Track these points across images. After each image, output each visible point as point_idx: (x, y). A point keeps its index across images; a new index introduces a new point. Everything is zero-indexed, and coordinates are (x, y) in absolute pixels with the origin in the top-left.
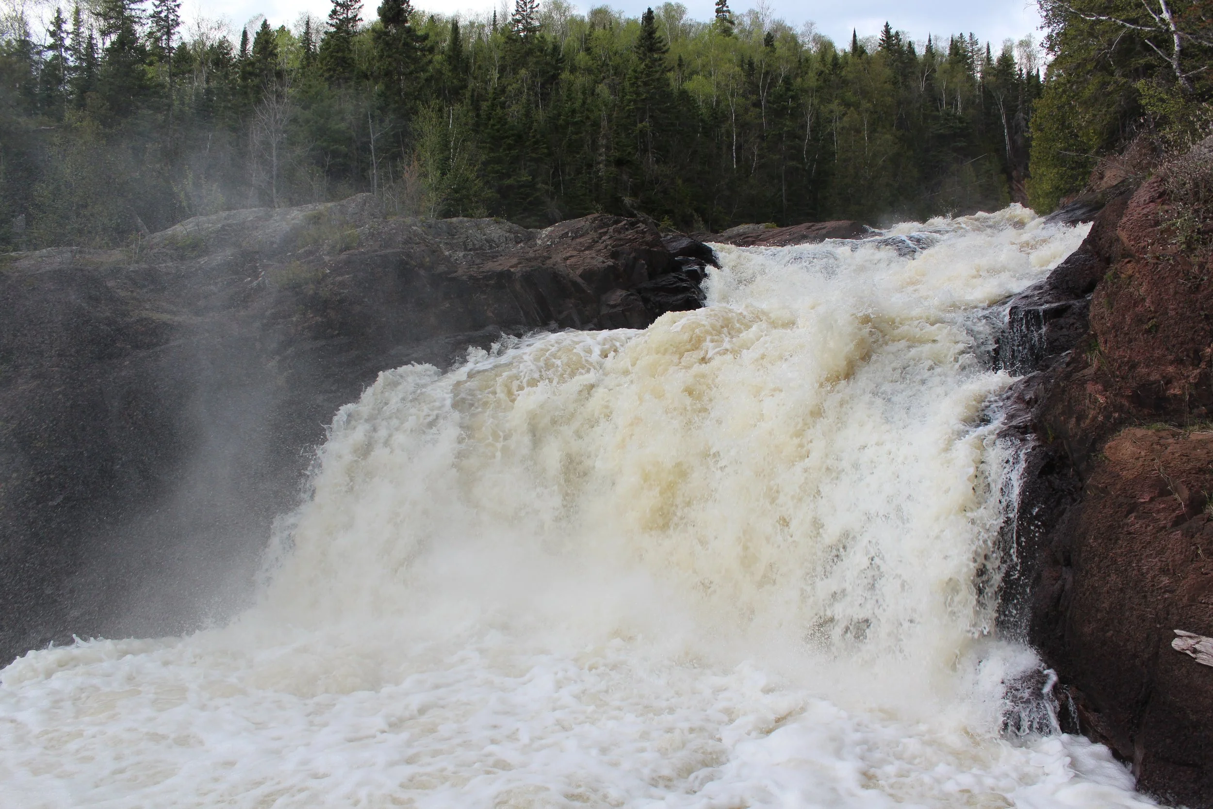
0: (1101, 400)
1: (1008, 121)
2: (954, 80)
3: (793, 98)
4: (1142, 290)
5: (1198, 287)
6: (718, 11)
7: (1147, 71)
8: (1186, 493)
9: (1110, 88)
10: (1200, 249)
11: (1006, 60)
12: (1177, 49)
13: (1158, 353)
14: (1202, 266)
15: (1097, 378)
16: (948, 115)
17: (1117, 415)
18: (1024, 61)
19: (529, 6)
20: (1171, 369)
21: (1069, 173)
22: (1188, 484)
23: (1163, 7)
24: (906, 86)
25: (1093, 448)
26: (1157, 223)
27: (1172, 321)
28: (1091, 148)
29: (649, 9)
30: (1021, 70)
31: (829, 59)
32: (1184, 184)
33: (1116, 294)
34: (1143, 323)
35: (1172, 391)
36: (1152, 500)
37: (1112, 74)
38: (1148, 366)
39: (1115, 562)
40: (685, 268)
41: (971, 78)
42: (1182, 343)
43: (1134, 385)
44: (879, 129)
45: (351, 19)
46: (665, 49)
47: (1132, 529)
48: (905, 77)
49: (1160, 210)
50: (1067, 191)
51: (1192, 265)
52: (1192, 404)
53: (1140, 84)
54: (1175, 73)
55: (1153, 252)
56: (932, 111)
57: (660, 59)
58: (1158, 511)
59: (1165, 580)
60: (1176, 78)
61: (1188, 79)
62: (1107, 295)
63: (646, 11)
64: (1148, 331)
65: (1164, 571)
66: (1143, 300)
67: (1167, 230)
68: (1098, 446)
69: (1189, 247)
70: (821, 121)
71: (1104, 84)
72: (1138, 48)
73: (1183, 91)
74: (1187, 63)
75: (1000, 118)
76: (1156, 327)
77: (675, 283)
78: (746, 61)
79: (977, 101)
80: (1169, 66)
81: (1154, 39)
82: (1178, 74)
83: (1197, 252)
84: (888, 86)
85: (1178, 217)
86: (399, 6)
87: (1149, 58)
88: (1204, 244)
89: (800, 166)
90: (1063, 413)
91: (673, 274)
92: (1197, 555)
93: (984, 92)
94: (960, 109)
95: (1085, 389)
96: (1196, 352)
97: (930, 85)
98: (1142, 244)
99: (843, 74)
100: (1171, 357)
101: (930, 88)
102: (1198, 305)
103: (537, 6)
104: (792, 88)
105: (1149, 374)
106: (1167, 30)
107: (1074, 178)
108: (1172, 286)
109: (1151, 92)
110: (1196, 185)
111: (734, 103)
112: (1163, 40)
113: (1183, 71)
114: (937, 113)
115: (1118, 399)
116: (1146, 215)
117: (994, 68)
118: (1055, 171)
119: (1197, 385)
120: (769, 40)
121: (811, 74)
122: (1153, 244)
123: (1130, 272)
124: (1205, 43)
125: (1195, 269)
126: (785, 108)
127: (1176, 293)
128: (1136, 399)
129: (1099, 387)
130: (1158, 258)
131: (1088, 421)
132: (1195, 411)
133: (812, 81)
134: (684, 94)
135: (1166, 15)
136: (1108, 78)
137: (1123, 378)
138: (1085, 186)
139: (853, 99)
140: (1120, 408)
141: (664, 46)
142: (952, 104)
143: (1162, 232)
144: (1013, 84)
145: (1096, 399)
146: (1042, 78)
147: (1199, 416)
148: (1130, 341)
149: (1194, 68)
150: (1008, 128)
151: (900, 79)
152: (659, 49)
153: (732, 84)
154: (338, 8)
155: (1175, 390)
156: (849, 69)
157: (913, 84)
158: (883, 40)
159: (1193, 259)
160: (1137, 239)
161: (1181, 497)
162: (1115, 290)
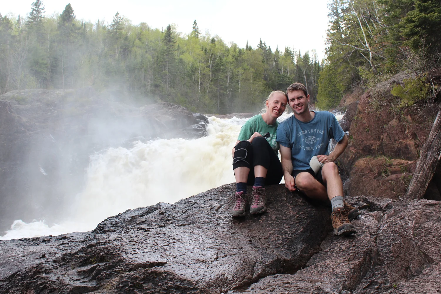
0: (354, 151)
1: (307, 81)
2: (287, 62)
3: (223, 65)
4: (365, 121)
5: (379, 120)
6: (194, 28)
7: (361, 64)
8: (377, 170)
9: (348, 69)
10: (380, 110)
11: (306, 57)
12: (371, 57)
13: (369, 137)
14: (380, 114)
15: (352, 146)
16: (284, 76)
17: (358, 155)
18: (314, 57)
19: (118, 19)
20: (372, 142)
21: (333, 100)
22: (377, 168)
23: (366, 42)
24: (268, 64)
25: (352, 164)
26: (369, 103)
27: (372, 129)
28: (341, 90)
29: (169, 25)
30: (312, 60)
31: (237, 50)
32: (375, 93)
33: (357, 122)
34: (365, 129)
35: (373, 148)
36: (368, 173)
37: (349, 64)
38: (366, 141)
39: (359, 189)
40: (200, 123)
41: (293, 62)
42: (375, 135)
43: (363, 146)
44: (257, 80)
45: (39, 17)
46: (175, 42)
47: (364, 180)
48: (267, 59)
49: (369, 99)
50: (332, 107)
51: (378, 114)
52: (378, 151)
53: (359, 68)
54: (370, 65)
55: (368, 110)
56: (278, 74)
57: (173, 46)
58: (370, 176)
59: (372, 192)
60: (371, 67)
61: (375, 67)
62: (355, 123)
63: (168, 26)
64: (367, 131)
65: (372, 190)
66: (365, 123)
67: (371, 105)
68: (353, 164)
69: (377, 109)
70: (234, 75)
71: (346, 68)
72: (358, 55)
73: (373, 71)
74: (374, 62)
75: (304, 79)
76: (369, 130)
77: (198, 128)
78: (204, 49)
79: (295, 71)
80: (369, 63)
81: (363, 53)
82: (371, 66)
83: (379, 111)
84: (261, 63)
85: (374, 101)
86: (69, 15)
87: (362, 60)
88: (381, 109)
89: (225, 93)
90: (343, 157)
91: (197, 125)
92: (380, 185)
93: (298, 68)
94: (288, 74)
95: (349, 149)
96: (379, 137)
97: (277, 64)
98: (365, 109)
99: (243, 57)
100: (372, 139)
101: (277, 65)
102: (379, 124)
103: (122, 19)
104: (222, 61)
105: (367, 143)
106: (368, 50)
107: (334, 102)
108: (372, 119)
109: (363, 71)
110: (378, 93)
111: (199, 65)
112: (366, 54)
113: (373, 65)
114: (279, 75)
115: (359, 151)
116: (366, 101)
117: (302, 59)
118: (328, 99)
119: (379, 146)
120: (213, 41)
121: (230, 56)
122: (367, 108)
123: (361, 116)
124: (380, 56)
125: (378, 115)
126: (220, 69)
127: (374, 121)
128: (364, 150)
129: (353, 148)
130: (369, 112)
131: (350, 158)
132: (379, 153)
133: (230, 59)
134: (181, 60)
135: (367, 45)
136: (347, 65)
137: (360, 144)
138: (338, 105)
139: (247, 67)
140: (359, 153)
141: (175, 40)
142: (285, 72)
143: (370, 105)
144: (309, 65)
145: (352, 152)
146: (320, 65)
147: (380, 154)
148: (362, 134)
149: (377, 64)
150: (307, 83)
151: (265, 60)
152: (173, 41)
153: (200, 58)
154: (34, 12)
155: (373, 147)
156: (245, 55)
157: (271, 63)
158: (259, 45)
159: (378, 113)
160: (363, 107)
161: (376, 171)
162: (357, 121)
